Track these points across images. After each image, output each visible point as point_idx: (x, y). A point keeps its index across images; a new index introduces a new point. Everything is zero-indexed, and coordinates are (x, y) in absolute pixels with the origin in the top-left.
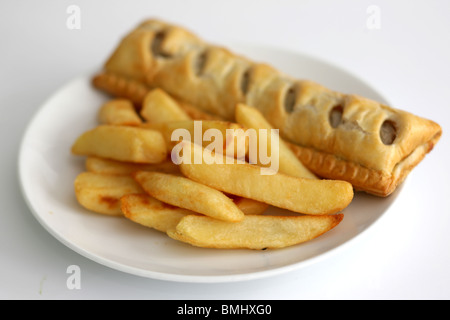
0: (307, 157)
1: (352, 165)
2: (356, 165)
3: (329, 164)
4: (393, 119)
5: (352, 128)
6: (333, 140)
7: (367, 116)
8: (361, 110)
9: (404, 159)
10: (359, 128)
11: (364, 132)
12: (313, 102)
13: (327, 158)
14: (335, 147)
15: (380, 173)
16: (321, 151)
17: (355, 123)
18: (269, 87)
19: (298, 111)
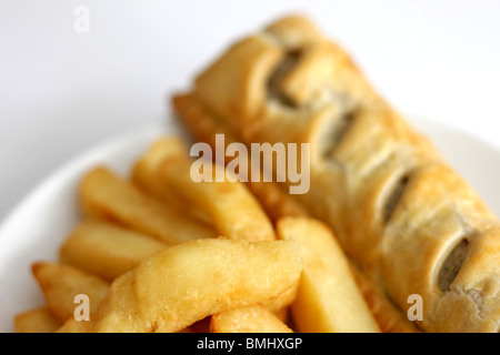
18: (428, 224)
19: (455, 294)
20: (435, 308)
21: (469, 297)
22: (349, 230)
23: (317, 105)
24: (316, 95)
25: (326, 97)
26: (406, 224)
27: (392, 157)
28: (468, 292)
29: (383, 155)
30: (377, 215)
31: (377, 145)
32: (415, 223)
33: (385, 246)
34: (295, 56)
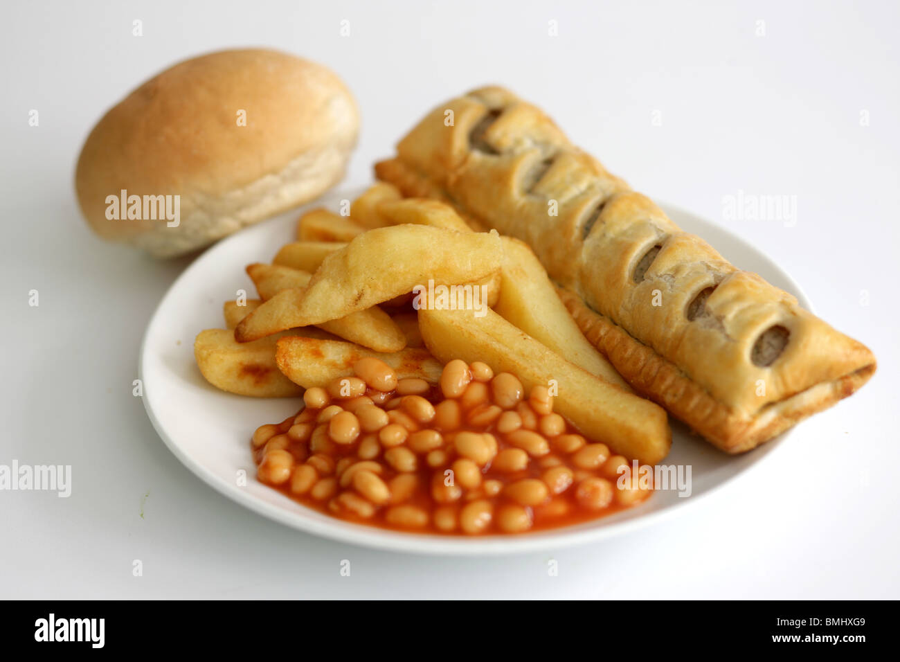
0: (639, 360)
1: (695, 388)
2: (701, 388)
3: (663, 379)
4: (787, 325)
5: (712, 326)
6: (679, 340)
7: (742, 311)
8: (738, 298)
9: (788, 396)
10: (722, 328)
11: (727, 336)
12: (677, 270)
13: (662, 369)
14: (679, 352)
15: (730, 410)
16: (661, 356)
17: (720, 319)
18: (624, 233)
19: (649, 281)
20: (630, 297)
21: (662, 280)
22: (550, 251)
23: (518, 150)
24: (518, 142)
25: (528, 143)
26: (604, 235)
27: (591, 187)
28: (661, 276)
29: (583, 186)
30: (576, 233)
31: (576, 178)
32: (611, 234)
33: (584, 256)
34: (495, 114)
